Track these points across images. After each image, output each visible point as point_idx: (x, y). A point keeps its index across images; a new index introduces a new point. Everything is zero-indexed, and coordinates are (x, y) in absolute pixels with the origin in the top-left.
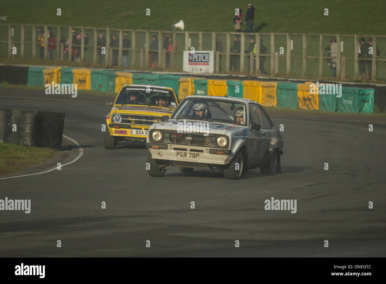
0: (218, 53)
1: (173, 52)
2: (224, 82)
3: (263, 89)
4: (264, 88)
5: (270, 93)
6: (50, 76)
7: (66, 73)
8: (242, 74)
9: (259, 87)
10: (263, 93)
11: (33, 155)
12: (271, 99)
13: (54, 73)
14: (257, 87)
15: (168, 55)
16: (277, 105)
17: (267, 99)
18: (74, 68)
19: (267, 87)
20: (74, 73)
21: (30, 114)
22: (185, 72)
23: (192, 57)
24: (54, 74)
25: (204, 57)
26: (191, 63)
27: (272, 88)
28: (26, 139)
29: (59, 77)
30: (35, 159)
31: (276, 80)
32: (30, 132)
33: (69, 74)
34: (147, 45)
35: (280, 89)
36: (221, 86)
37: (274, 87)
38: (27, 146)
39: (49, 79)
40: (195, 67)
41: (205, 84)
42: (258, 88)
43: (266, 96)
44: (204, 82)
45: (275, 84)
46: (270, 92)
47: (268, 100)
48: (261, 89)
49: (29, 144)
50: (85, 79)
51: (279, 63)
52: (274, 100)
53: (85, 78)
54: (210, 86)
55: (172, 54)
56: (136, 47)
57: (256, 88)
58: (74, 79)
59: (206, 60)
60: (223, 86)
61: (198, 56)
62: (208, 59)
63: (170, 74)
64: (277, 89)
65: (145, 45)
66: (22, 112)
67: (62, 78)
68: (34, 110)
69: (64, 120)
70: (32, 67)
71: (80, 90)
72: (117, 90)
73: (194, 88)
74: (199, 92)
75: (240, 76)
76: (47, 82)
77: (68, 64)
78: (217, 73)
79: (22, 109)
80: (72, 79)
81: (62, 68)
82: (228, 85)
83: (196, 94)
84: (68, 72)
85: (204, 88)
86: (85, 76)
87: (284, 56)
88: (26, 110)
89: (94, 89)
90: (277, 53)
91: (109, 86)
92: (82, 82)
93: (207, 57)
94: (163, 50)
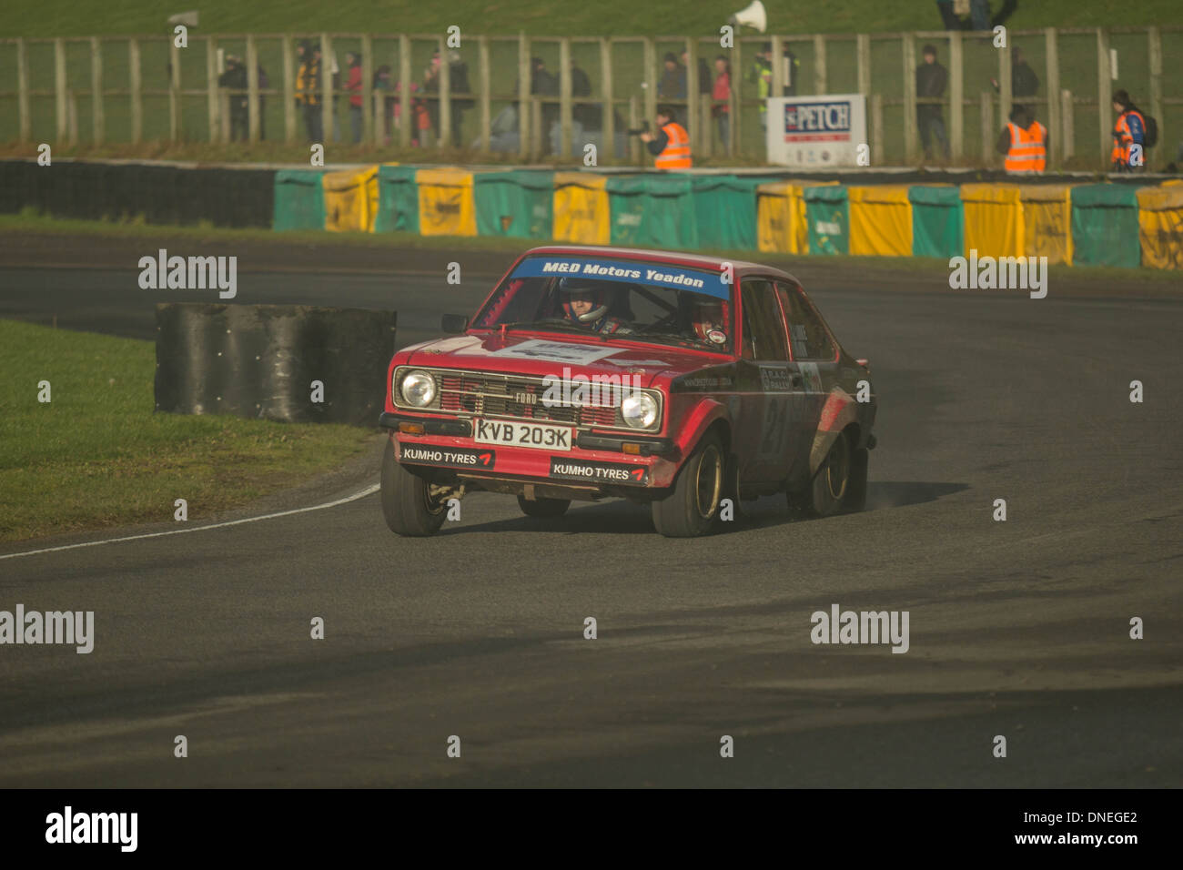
0: (877, 101)
1: (735, 103)
2: (900, 194)
3: (1026, 209)
4: (1028, 206)
5: (1051, 222)
6: (344, 194)
7: (393, 182)
8: (958, 166)
9: (1014, 204)
10: (1027, 225)
11: (301, 450)
12: (1054, 238)
13: (357, 186)
14: (1006, 204)
15: (718, 112)
16: (1074, 258)
17: (1040, 240)
18: (418, 169)
19: (1039, 202)
20: (420, 184)
21: (284, 319)
22: (775, 166)
23: (796, 117)
24: (356, 190)
25: (834, 116)
26: (792, 135)
27: (1056, 206)
28: (275, 398)
29: (375, 199)
30: (309, 460)
31: (1067, 180)
32: (287, 375)
33: (405, 186)
34: (649, 86)
35: (1081, 208)
36: (892, 207)
37: (1060, 202)
38: (282, 421)
39: (342, 205)
40: (804, 147)
41: (838, 203)
42: (1011, 207)
43: (1038, 232)
44: (836, 195)
45: (1066, 192)
46: (1050, 218)
47: (1044, 244)
48: (1020, 208)
49: (287, 415)
50: (456, 202)
51: (1076, 122)
52: (1064, 242)
53: (455, 197)
54: (856, 206)
55: (731, 111)
56: (615, 94)
57: (1003, 207)
58: (421, 204)
59: (840, 125)
60: (900, 207)
61: (815, 114)
62: (846, 122)
63: (727, 175)
64: (1074, 204)
65: (645, 86)
66: (261, 314)
67: (382, 199)
68: (298, 307)
69: (394, 332)
70: (285, 169)
71: (443, 238)
72: (559, 234)
73: (806, 216)
74: (821, 228)
75: (951, 170)
76: (336, 216)
77: (401, 157)
78: (879, 166)
79: (259, 306)
80: (413, 202)
81: (382, 169)
82: (913, 202)
83: (812, 235)
84: (402, 182)
85: (839, 214)
86: (455, 191)
87: (1089, 100)
88: (272, 306)
89: (486, 232)
90: (1067, 94)
91: (533, 220)
92: (449, 209)
93: (845, 116)
94: (700, 98)
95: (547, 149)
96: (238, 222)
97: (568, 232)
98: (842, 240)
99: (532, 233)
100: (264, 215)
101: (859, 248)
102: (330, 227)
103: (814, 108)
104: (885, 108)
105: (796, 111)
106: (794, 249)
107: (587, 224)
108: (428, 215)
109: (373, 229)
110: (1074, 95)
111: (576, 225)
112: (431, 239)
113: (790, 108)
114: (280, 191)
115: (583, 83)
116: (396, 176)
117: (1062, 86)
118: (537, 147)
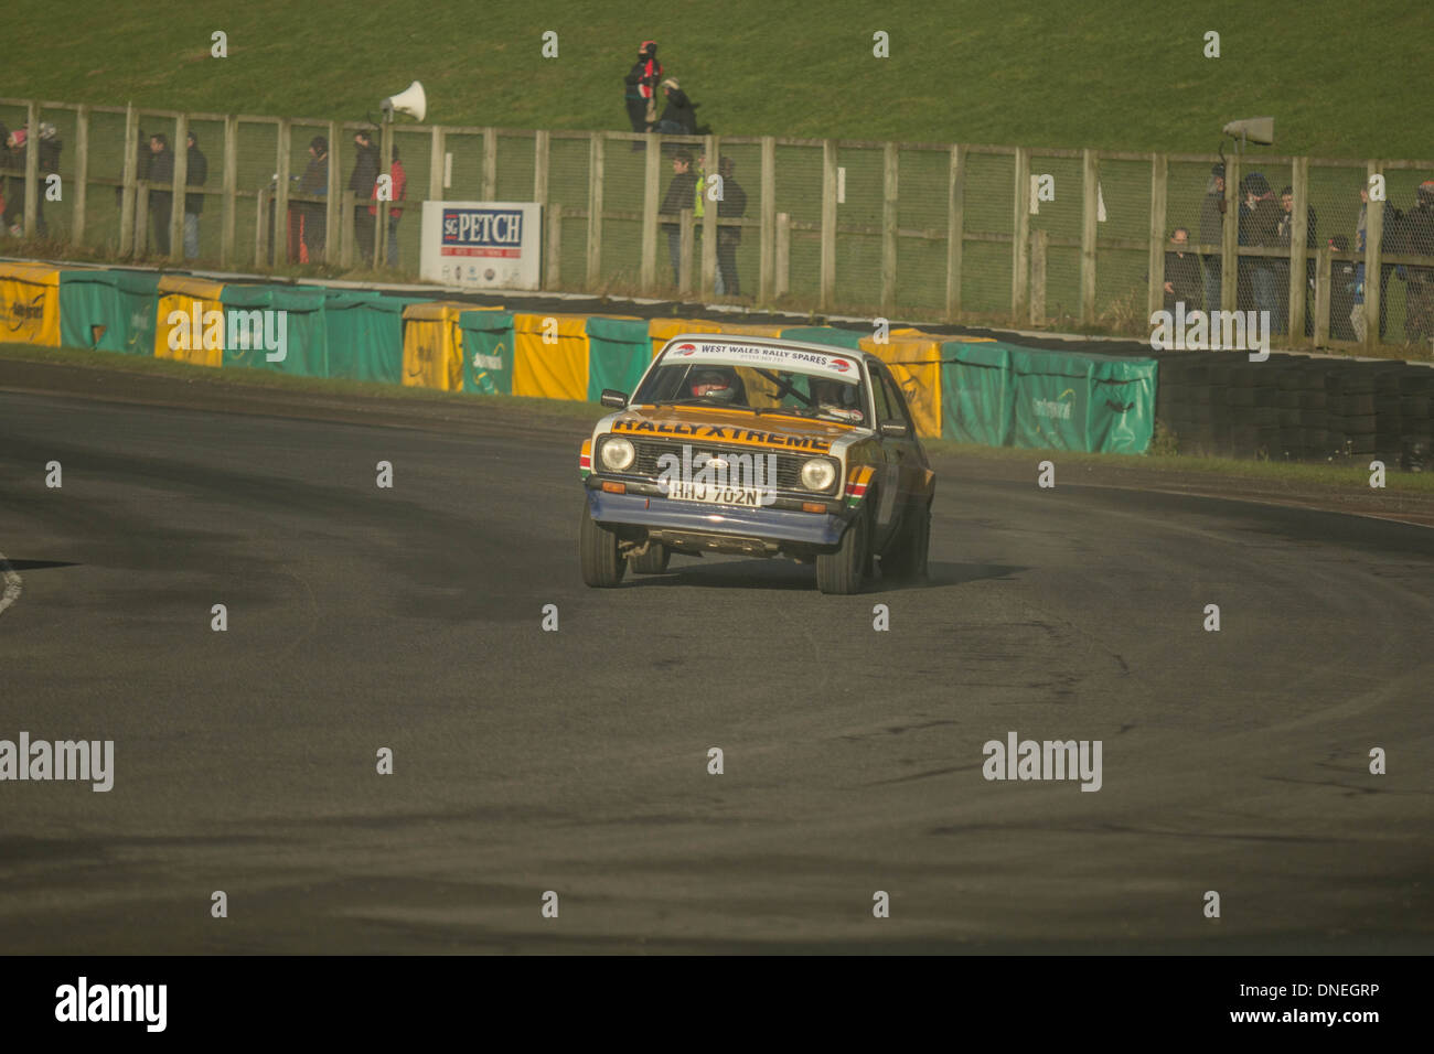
0: (555, 212)
2: (578, 325)
8: (649, 296)
15: (363, 214)
22: (429, 283)
25: (503, 227)
26: (450, 247)
31: (779, 320)
34: (281, 177)
36: (566, 341)
40: (466, 262)
41: (504, 331)
44: (498, 322)
51: (792, 251)
54: (523, 338)
55: (378, 213)
56: (239, 185)
59: (509, 238)
60: (576, 341)
62: (516, 234)
63: (369, 291)
65: (276, 177)
71: (20, 347)
72: (162, 350)
73: (461, 345)
74: (479, 361)
75: (639, 301)
78: (553, 291)
82: (590, 336)
83: (467, 369)
85: (501, 345)
86: (38, 291)
87: (810, 226)
89: (73, 342)
90: (783, 217)
91: (130, 331)
93: (516, 228)
94: (341, 195)
98: (504, 377)
99: (128, 347)
101: (524, 388)
103: (480, 217)
104: (563, 220)
105: (458, 219)
106: (445, 386)
108: (3, 318)
110: (791, 219)
112: (6, 348)
113: (449, 214)
115: (200, 168)
117: (778, 209)
118: (140, 244)
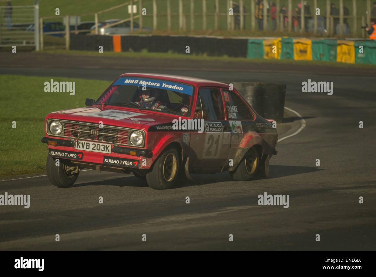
6: (269, 47)
7: (286, 43)
13: (274, 44)
18: (293, 38)
20: (294, 43)
21: (250, 87)
29: (280, 49)
33: (290, 44)
34: (368, 12)
39: (269, 50)
50: (306, 49)
56: (357, 15)
58: (295, 50)
66: (243, 85)
67: (282, 49)
68: (255, 83)
69: (285, 91)
70: (251, 39)
71: (302, 61)
72: (339, 60)
76: (267, 54)
77: (288, 35)
79: (242, 82)
80: (292, 49)
81: (282, 39)
84: (288, 43)
86: (305, 46)
88: (247, 82)
89: (315, 59)
91: (330, 55)
92: (303, 52)
95: (335, 32)
96: (236, 56)
97: (341, 59)
99: (330, 60)
100: (244, 54)
102: (265, 57)
107: (348, 56)
108: (297, 54)
109: (279, 58)
111: (344, 57)
112: (298, 61)
114: (250, 46)
115: (347, 12)
116: (287, 41)
118: (332, 32)
